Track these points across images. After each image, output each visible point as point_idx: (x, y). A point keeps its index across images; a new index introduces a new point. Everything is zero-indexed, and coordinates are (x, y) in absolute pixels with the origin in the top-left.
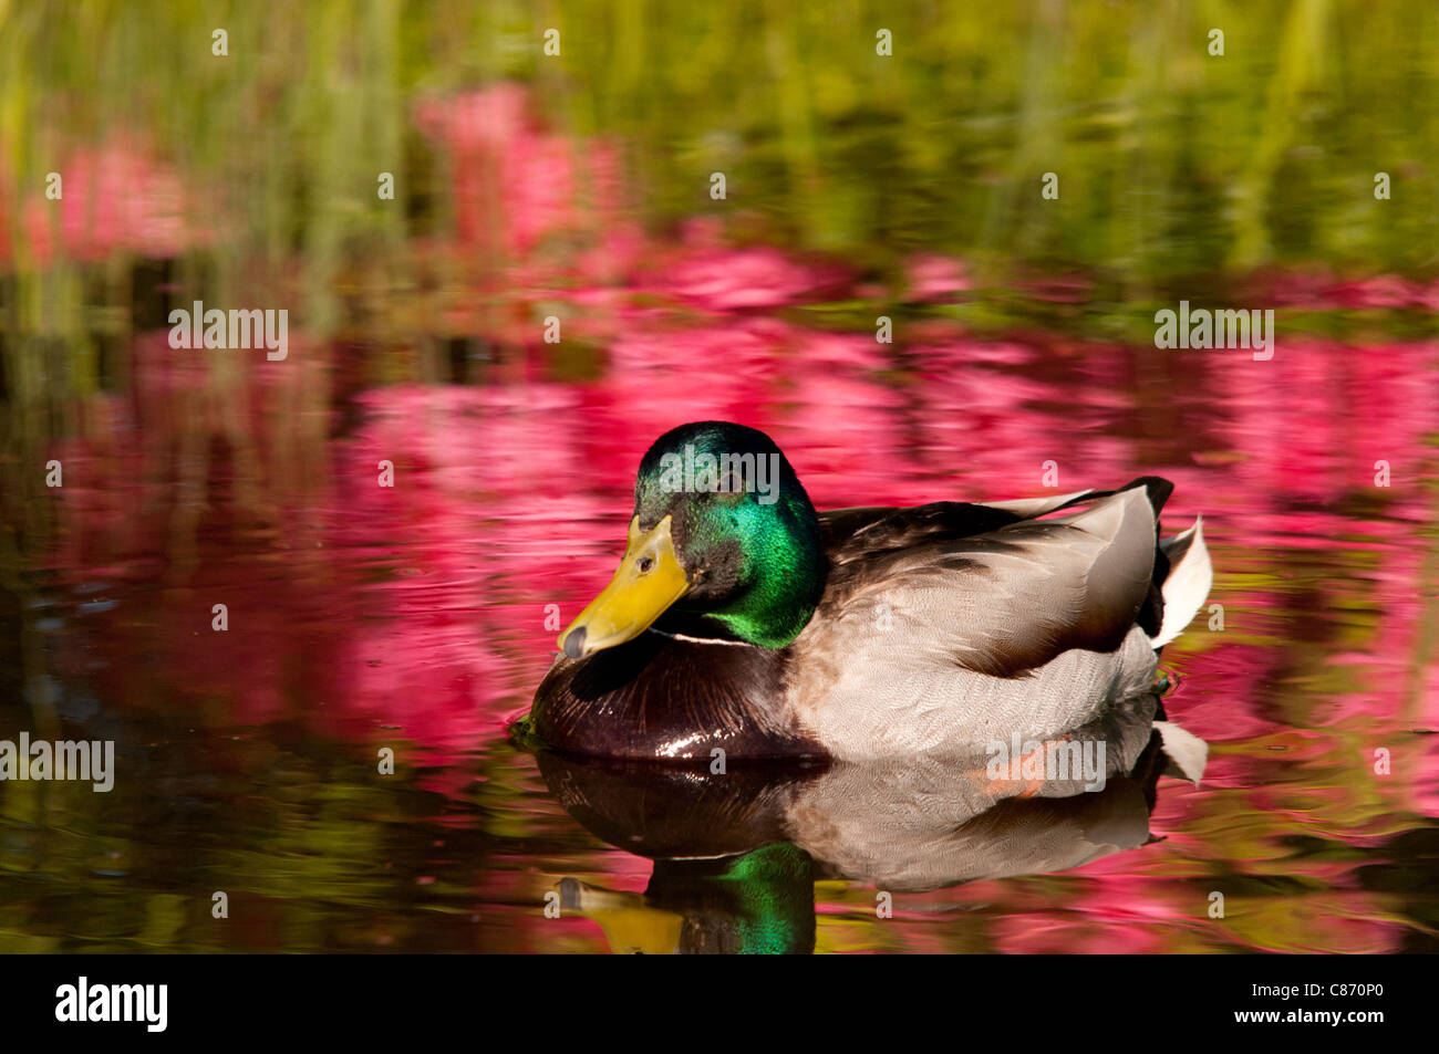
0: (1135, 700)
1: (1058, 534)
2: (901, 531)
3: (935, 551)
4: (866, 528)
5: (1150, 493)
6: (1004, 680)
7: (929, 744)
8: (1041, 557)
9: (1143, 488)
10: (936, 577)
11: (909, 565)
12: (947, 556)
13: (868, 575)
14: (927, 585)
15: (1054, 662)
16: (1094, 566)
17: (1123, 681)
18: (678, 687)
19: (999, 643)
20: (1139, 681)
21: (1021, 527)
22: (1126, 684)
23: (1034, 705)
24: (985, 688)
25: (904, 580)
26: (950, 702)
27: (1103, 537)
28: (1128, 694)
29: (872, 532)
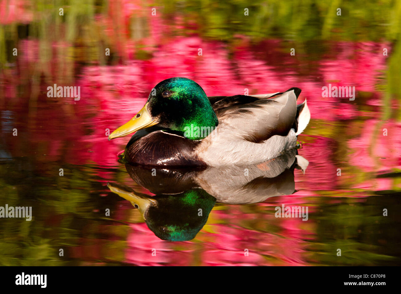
0: (291, 149)
1: (271, 103)
2: (228, 102)
3: (237, 108)
4: (218, 102)
5: (295, 92)
6: (256, 144)
7: (235, 162)
8: (266, 109)
9: (293, 91)
10: (238, 115)
11: (230, 112)
12: (241, 109)
13: (219, 114)
14: (236, 117)
15: (270, 139)
16: (281, 112)
17: (288, 144)
18: (164, 147)
19: (255, 133)
20: (293, 145)
21: (260, 101)
22: (290, 145)
23: (265, 151)
24: (251, 146)
25: (230, 116)
26: (242, 150)
27: (283, 104)
28: (290, 148)
29: (220, 103)
